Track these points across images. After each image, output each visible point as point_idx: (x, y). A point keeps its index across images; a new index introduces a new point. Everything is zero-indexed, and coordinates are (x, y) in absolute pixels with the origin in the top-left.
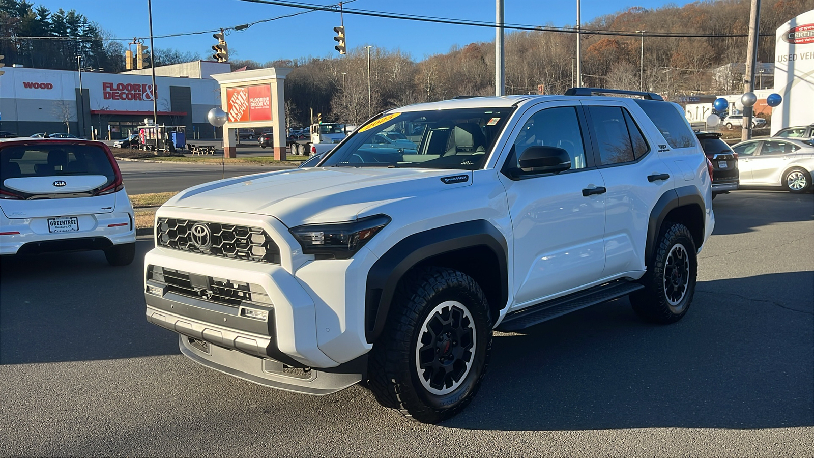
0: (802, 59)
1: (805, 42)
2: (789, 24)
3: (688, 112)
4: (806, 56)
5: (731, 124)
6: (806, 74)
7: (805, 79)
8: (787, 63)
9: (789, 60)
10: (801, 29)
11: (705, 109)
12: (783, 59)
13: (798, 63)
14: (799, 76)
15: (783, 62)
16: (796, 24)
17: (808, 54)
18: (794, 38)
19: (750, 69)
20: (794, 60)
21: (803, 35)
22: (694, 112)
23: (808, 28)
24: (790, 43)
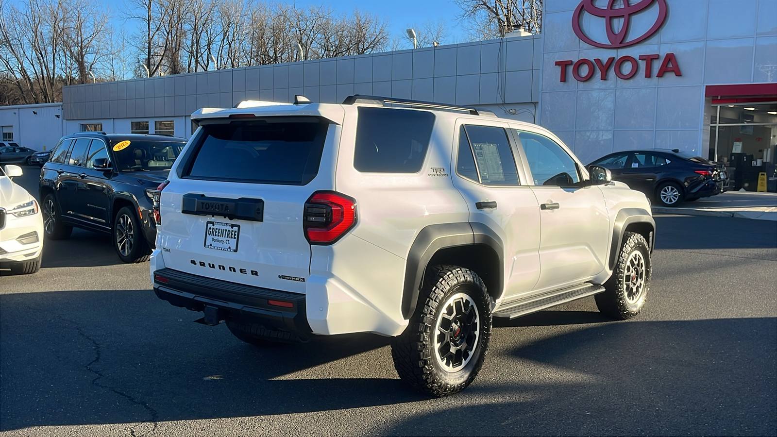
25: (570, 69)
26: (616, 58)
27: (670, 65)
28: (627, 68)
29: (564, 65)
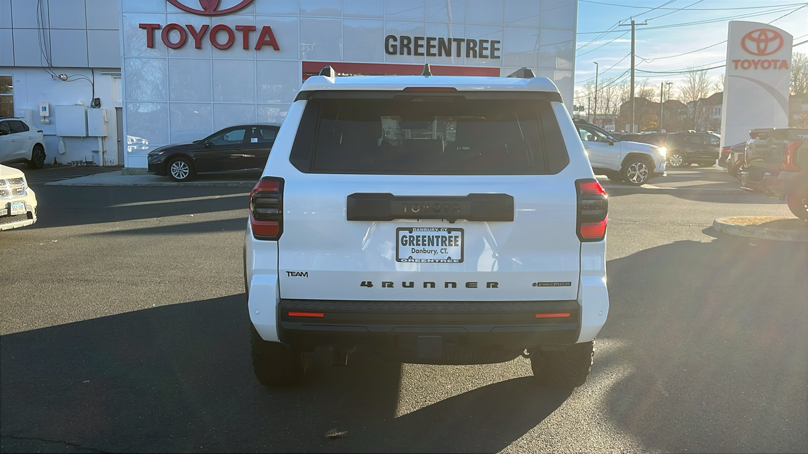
25: (158, 34)
26: (210, 26)
27: (267, 38)
28: (223, 38)
29: (150, 29)
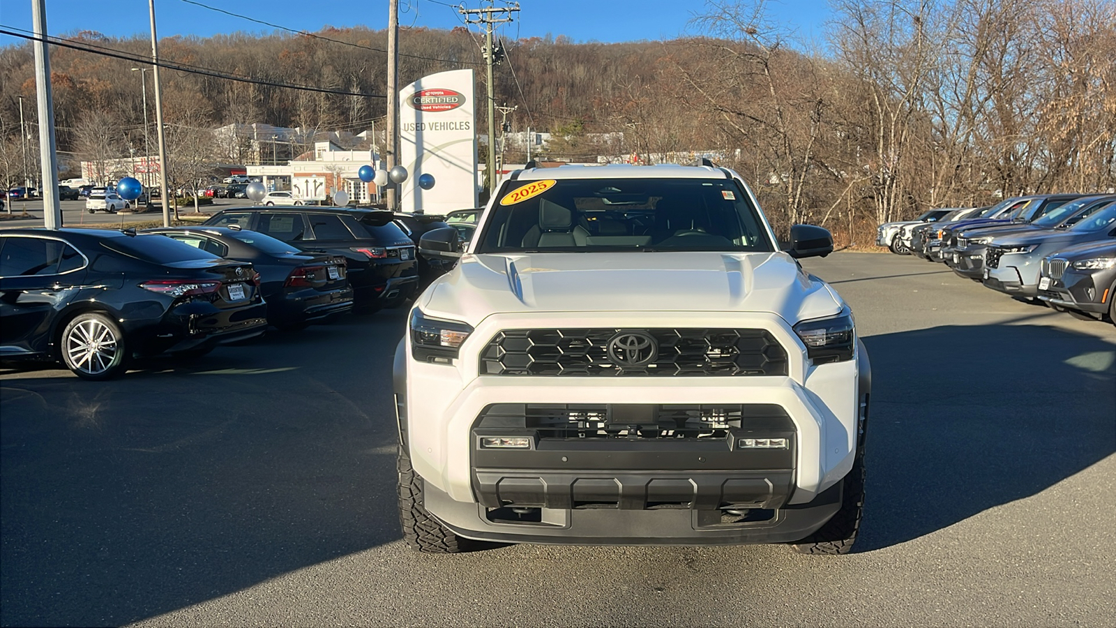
0: (431, 129)
1: (433, 110)
2: (413, 86)
3: (295, 186)
4: (436, 126)
5: (273, 203)
6: (436, 148)
7: (436, 153)
8: (414, 133)
9: (417, 130)
10: (427, 94)
11: (317, 184)
12: (410, 128)
13: (427, 134)
14: (429, 149)
15: (409, 131)
16: (422, 88)
17: (437, 125)
18: (420, 103)
19: (392, 137)
20: (422, 130)
21: (431, 100)
22: (303, 186)
23: (436, 93)
24: (416, 109)
